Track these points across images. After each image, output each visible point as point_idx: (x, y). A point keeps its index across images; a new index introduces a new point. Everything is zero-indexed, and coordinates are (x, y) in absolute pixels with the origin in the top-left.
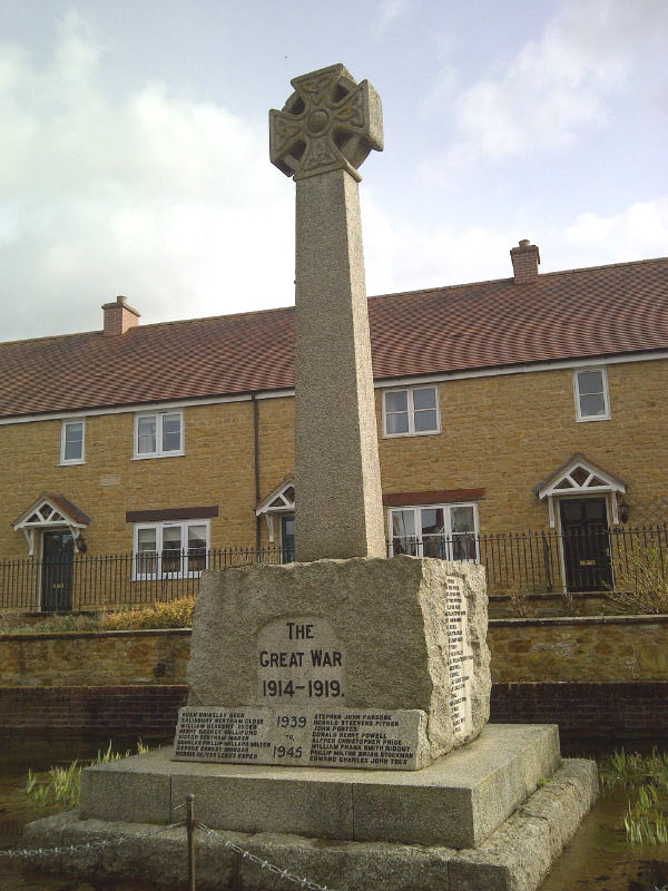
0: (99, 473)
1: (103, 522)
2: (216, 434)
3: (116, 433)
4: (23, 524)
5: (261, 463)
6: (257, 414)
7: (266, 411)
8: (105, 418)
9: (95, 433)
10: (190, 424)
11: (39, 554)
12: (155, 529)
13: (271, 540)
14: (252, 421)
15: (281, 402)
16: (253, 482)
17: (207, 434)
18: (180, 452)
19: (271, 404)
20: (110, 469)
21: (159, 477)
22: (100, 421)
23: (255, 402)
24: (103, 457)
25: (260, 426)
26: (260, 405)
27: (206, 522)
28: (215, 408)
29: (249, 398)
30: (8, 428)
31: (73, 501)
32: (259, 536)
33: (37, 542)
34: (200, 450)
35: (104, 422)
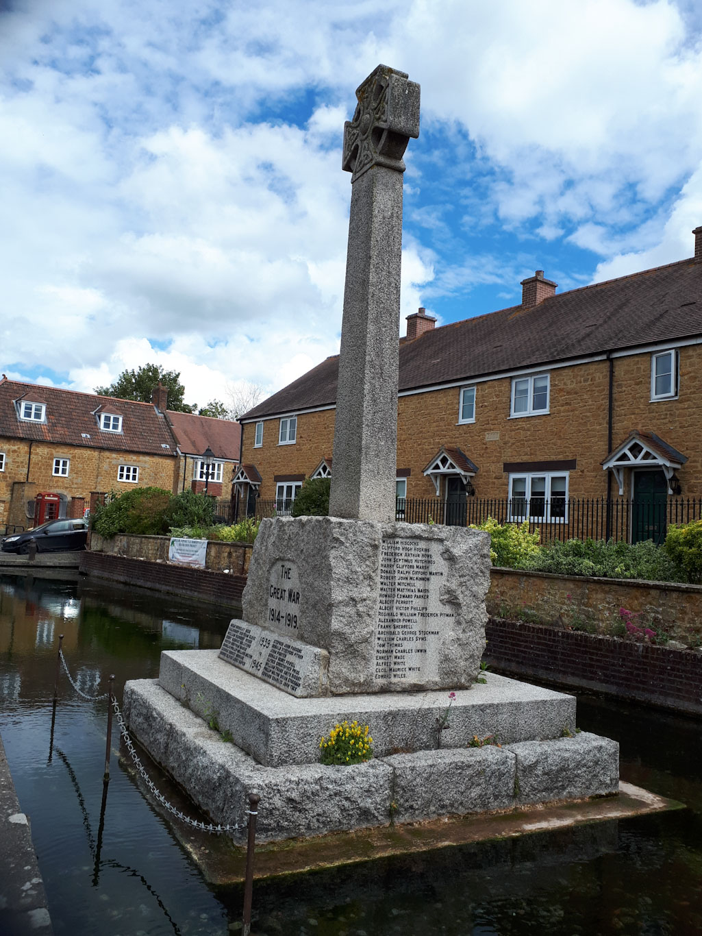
0: (485, 430)
1: (486, 472)
2: (576, 393)
3: (497, 396)
4: (430, 471)
5: (615, 419)
6: (612, 372)
7: (620, 370)
8: (490, 383)
9: (483, 396)
10: (556, 385)
11: (444, 495)
12: (544, 478)
13: (621, 492)
14: (608, 379)
15: (636, 359)
16: (606, 438)
17: (568, 393)
18: (546, 411)
19: (626, 362)
20: (492, 427)
21: (529, 433)
22: (486, 386)
23: (611, 360)
24: (489, 416)
25: (615, 384)
26: (616, 363)
27: (566, 474)
28: (576, 369)
29: (604, 357)
30: (424, 396)
31: (467, 453)
32: (610, 489)
33: (442, 486)
34: (562, 409)
35: (489, 387)
